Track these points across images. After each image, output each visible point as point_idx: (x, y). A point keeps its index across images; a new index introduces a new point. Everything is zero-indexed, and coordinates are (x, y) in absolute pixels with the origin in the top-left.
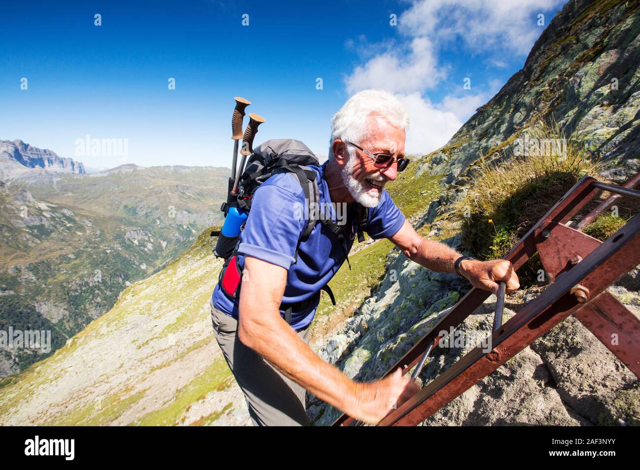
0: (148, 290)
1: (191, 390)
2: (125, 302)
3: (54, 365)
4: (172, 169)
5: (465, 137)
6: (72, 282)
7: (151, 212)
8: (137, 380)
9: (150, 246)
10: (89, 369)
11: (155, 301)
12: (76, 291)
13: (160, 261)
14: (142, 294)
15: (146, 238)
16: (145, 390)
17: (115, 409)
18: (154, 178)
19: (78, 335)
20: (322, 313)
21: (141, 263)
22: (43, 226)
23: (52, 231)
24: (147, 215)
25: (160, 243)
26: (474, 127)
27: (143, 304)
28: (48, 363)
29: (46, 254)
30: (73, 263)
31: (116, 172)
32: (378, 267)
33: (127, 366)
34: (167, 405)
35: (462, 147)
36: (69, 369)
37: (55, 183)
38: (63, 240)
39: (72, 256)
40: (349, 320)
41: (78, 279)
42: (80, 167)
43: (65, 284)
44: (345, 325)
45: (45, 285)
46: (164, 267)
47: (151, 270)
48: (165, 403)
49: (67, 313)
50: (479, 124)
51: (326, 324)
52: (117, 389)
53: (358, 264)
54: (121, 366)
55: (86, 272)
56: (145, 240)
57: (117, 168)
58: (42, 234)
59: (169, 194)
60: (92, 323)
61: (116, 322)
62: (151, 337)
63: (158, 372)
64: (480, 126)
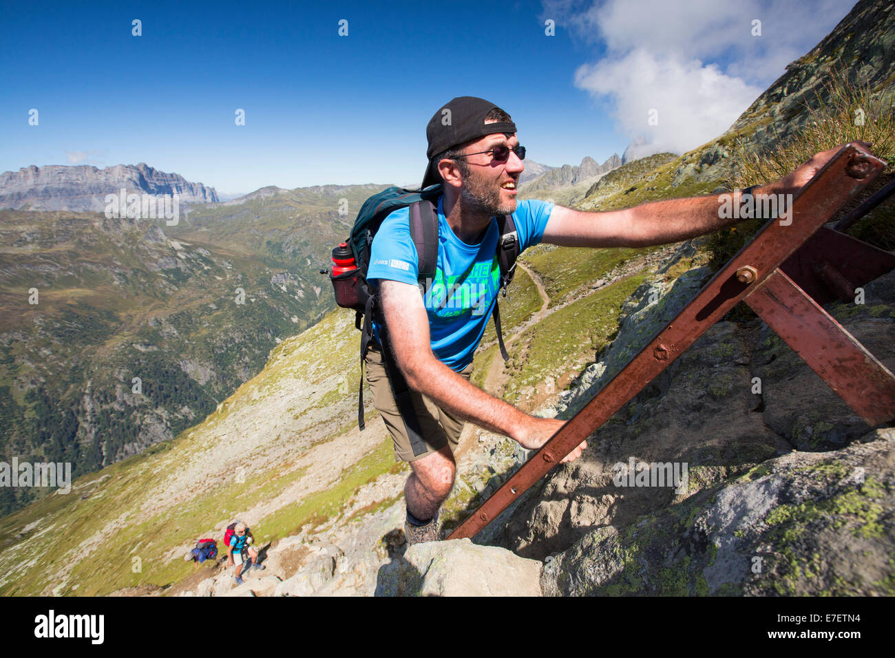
0: (302, 349)
1: (359, 470)
2: (277, 362)
3: (208, 433)
4: (322, 190)
5: (762, 116)
6: (216, 337)
7: (299, 249)
8: (296, 454)
9: (300, 293)
10: (244, 439)
11: (312, 362)
12: (221, 348)
13: (314, 312)
14: (296, 353)
15: (296, 284)
16: (307, 467)
17: (275, 486)
18: (300, 203)
19: (229, 400)
20: (526, 383)
21: (291, 315)
22: (179, 269)
23: (189, 276)
24: (294, 253)
25: (312, 289)
26: (779, 98)
27: (298, 365)
28: (201, 429)
29: (185, 303)
30: (215, 314)
31: (254, 198)
32: (607, 320)
33: (284, 437)
34: (332, 486)
35: (754, 134)
36: (223, 438)
37: (186, 216)
38: (202, 287)
39: (213, 306)
40: (564, 393)
41: (222, 334)
42: (213, 194)
43: (208, 340)
44: (558, 400)
45: (189, 340)
46: (319, 320)
47: (304, 324)
48: (330, 483)
49: (214, 374)
50: (789, 93)
51: (531, 398)
52: (275, 464)
53: (578, 316)
54: (278, 439)
55: (230, 325)
56: (294, 286)
57: (255, 193)
58: (179, 280)
59: (320, 224)
60: (242, 386)
61: (269, 386)
62: (309, 406)
63: (319, 447)
64: (792, 94)
